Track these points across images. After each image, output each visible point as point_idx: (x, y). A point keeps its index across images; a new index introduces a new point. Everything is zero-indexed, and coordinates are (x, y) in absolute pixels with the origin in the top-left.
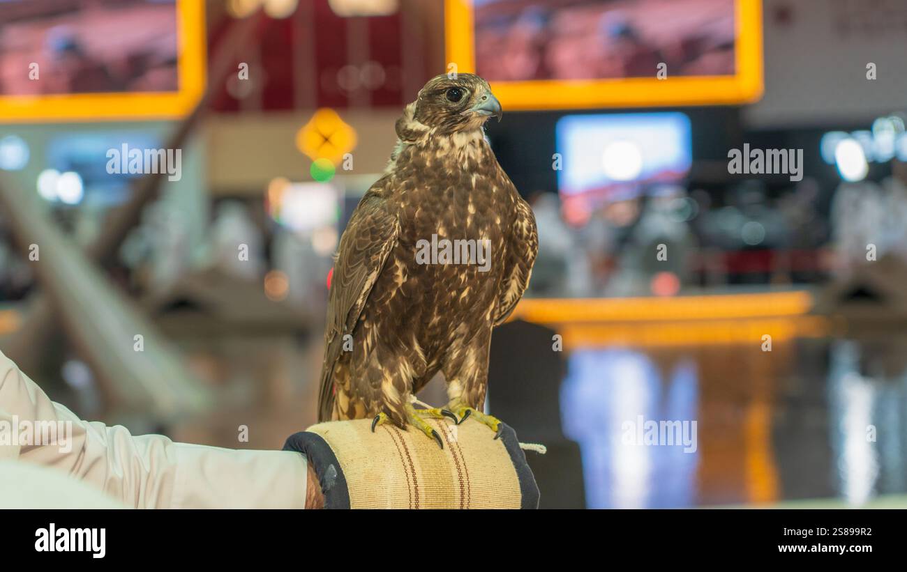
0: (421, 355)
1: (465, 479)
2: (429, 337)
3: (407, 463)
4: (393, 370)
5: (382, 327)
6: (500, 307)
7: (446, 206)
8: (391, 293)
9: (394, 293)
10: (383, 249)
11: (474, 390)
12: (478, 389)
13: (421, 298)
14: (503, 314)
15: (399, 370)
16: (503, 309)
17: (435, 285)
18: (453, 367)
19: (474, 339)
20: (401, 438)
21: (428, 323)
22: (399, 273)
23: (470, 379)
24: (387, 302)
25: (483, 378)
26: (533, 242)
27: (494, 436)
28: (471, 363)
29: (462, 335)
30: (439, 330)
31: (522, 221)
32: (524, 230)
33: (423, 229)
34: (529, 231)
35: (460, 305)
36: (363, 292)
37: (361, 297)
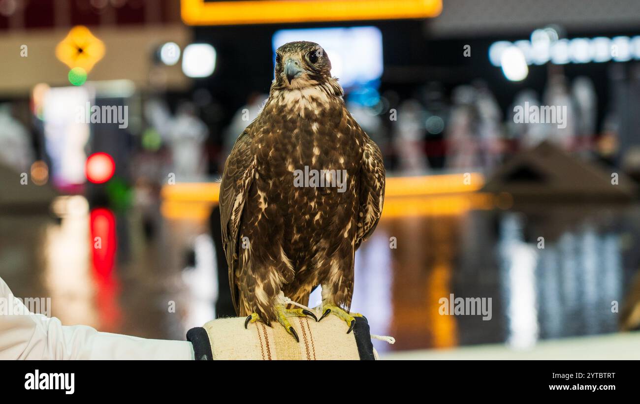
0: (289, 265)
2: (294, 250)
3: (266, 354)
4: (263, 277)
5: (255, 243)
6: (364, 227)
7: (294, 147)
8: (258, 217)
9: (260, 217)
10: (245, 176)
11: (339, 293)
12: (343, 292)
13: (282, 220)
14: (366, 231)
15: (269, 278)
16: (366, 227)
17: (290, 210)
18: (320, 274)
19: (336, 252)
22: (262, 200)
23: (334, 284)
24: (256, 224)
25: (348, 283)
26: (379, 174)
27: (347, 331)
28: (335, 271)
29: (324, 249)
30: (301, 245)
31: (368, 157)
32: (370, 165)
33: (276, 166)
34: (374, 165)
35: (315, 226)
36: (234, 210)
37: (234, 214)
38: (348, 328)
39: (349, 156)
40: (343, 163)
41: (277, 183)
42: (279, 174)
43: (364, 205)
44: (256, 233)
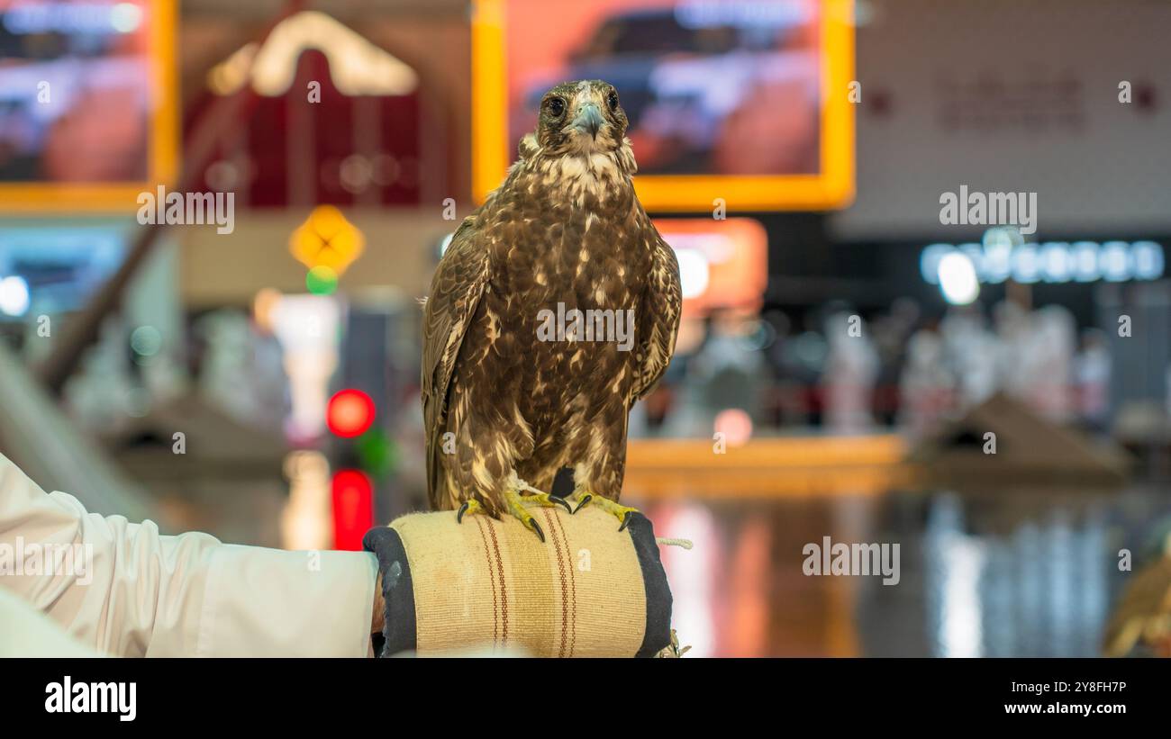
0: (527, 432)
1: (568, 578)
2: (536, 407)
3: (494, 559)
5: (475, 392)
6: (642, 377)
8: (483, 351)
9: (487, 351)
10: (469, 293)
11: (602, 478)
12: (609, 478)
13: (521, 359)
14: (646, 385)
15: (495, 449)
16: (645, 379)
18: (574, 448)
19: (600, 415)
21: (531, 392)
22: (492, 326)
23: (595, 464)
24: (480, 362)
25: (616, 463)
26: (673, 297)
27: (618, 528)
28: (598, 445)
31: (658, 269)
32: (661, 280)
33: (518, 274)
34: (666, 282)
35: (572, 372)
36: (448, 347)
37: (447, 353)
38: (619, 524)
39: (633, 267)
40: (623, 277)
41: (519, 302)
42: (521, 287)
43: (645, 343)
44: (478, 376)
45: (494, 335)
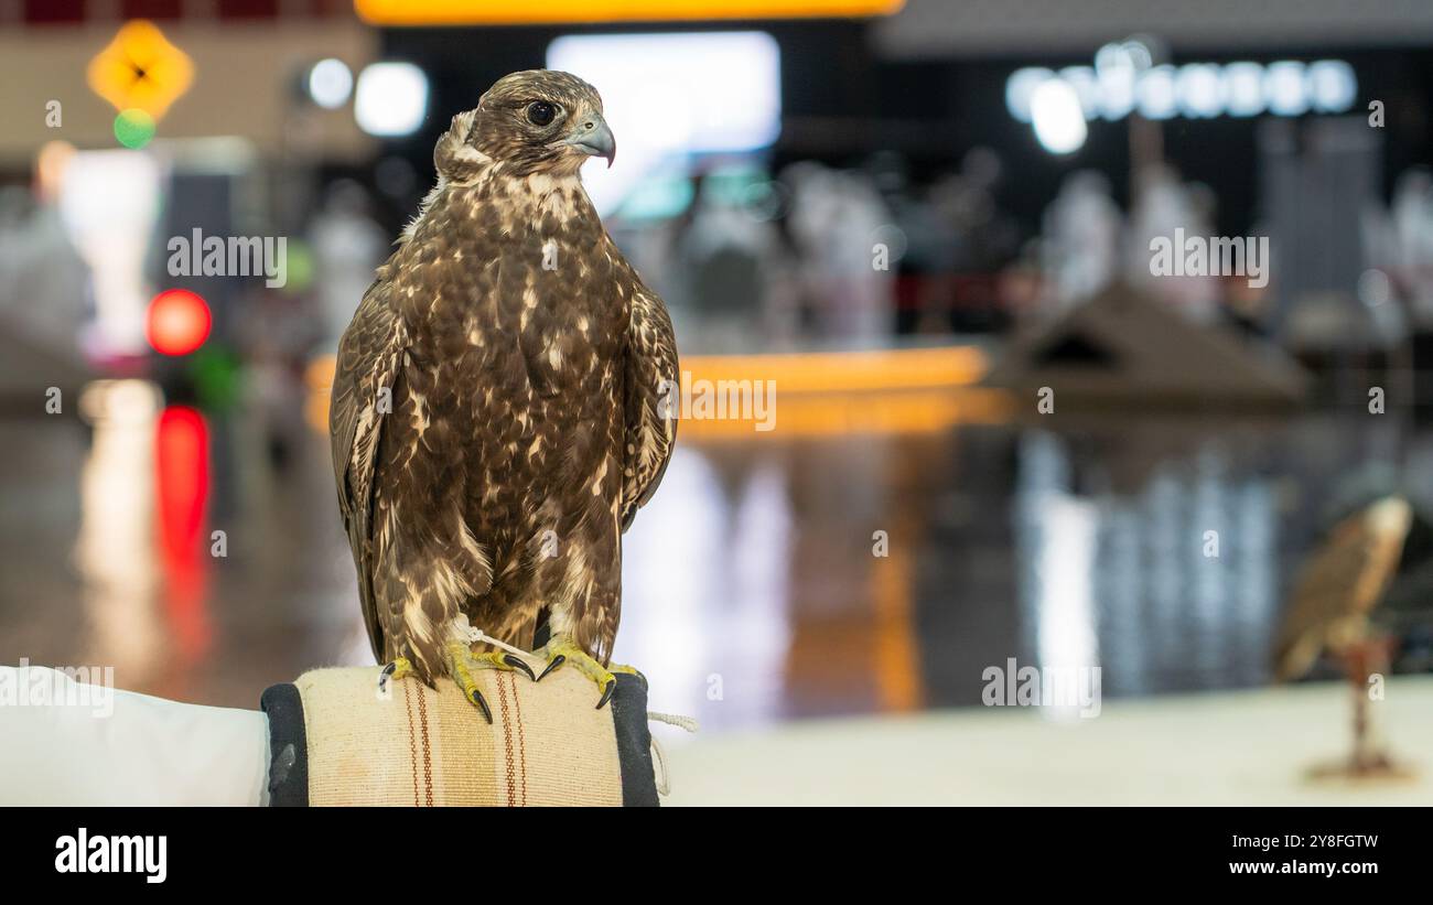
0: (479, 557)
2: (489, 521)
3: (420, 746)
4: (422, 581)
5: (403, 506)
6: (637, 476)
7: (485, 290)
8: (409, 449)
9: (414, 448)
10: (376, 367)
11: (587, 617)
12: (596, 615)
13: (460, 455)
14: (643, 486)
15: (434, 584)
16: (641, 477)
17: (476, 431)
18: (545, 575)
19: (579, 528)
20: (422, 703)
21: (481, 499)
22: (418, 412)
23: (576, 596)
24: (407, 464)
25: (605, 596)
26: (663, 360)
27: (596, 704)
28: (578, 573)
29: (551, 520)
30: (503, 510)
31: (639, 322)
32: (644, 338)
33: (445, 334)
34: (651, 341)
35: (532, 468)
36: (356, 441)
37: (357, 451)
38: (599, 697)
39: (600, 317)
40: (587, 332)
41: (449, 371)
42: (451, 353)
43: (636, 427)
44: (406, 484)
45: (422, 425)
